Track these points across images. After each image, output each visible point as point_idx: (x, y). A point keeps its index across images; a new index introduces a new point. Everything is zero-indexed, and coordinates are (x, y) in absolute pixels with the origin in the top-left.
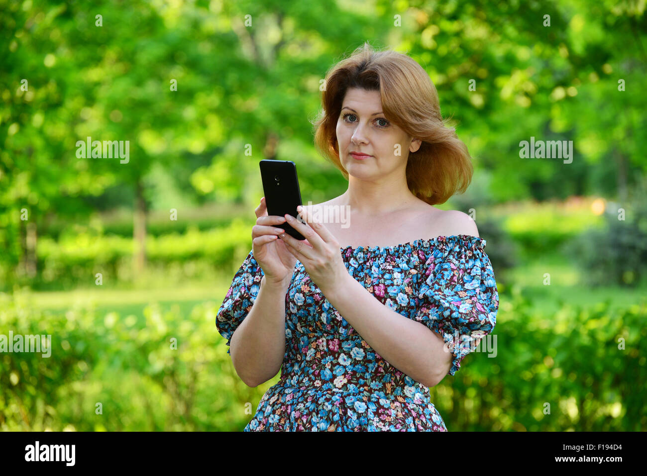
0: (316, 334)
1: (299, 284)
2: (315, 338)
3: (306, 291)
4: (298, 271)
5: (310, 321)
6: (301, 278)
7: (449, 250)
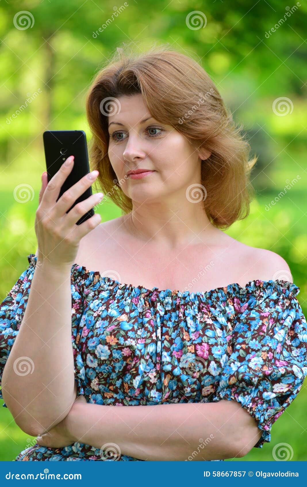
0: (115, 396)
1: (103, 333)
2: (113, 400)
3: (113, 344)
4: (99, 316)
5: (112, 379)
6: (104, 326)
7: (265, 297)
